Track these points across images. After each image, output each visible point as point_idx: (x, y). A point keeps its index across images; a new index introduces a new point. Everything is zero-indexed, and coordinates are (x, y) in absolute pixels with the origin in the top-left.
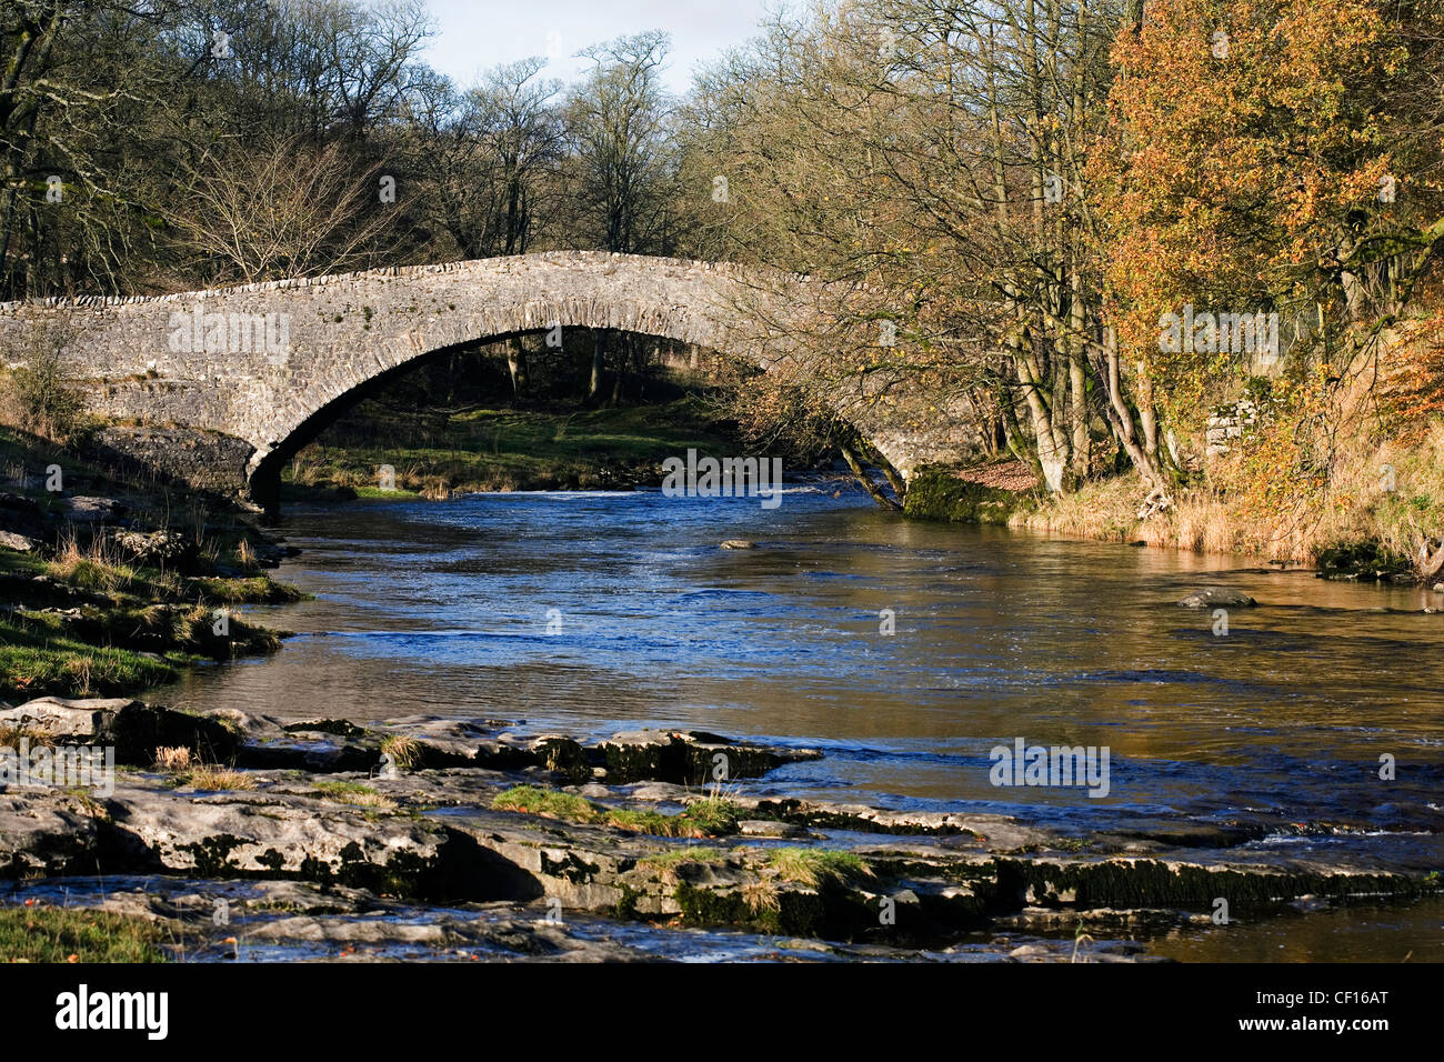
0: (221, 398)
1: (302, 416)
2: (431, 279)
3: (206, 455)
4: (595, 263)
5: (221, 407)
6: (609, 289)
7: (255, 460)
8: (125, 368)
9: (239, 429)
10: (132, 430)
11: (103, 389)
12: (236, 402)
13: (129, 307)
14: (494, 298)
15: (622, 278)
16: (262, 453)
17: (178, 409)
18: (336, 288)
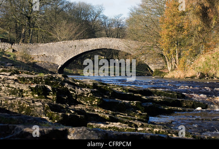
0: (54, 58)
1: (66, 61)
2: (85, 41)
3: (52, 67)
4: (108, 39)
5: (54, 59)
6: (110, 43)
7: (59, 67)
8: (41, 54)
9: (56, 63)
10: (41, 63)
11: (37, 57)
12: (56, 59)
13: (41, 45)
14: (94, 44)
15: (112, 41)
16: (60, 66)
17: (48, 60)
18: (71, 43)
